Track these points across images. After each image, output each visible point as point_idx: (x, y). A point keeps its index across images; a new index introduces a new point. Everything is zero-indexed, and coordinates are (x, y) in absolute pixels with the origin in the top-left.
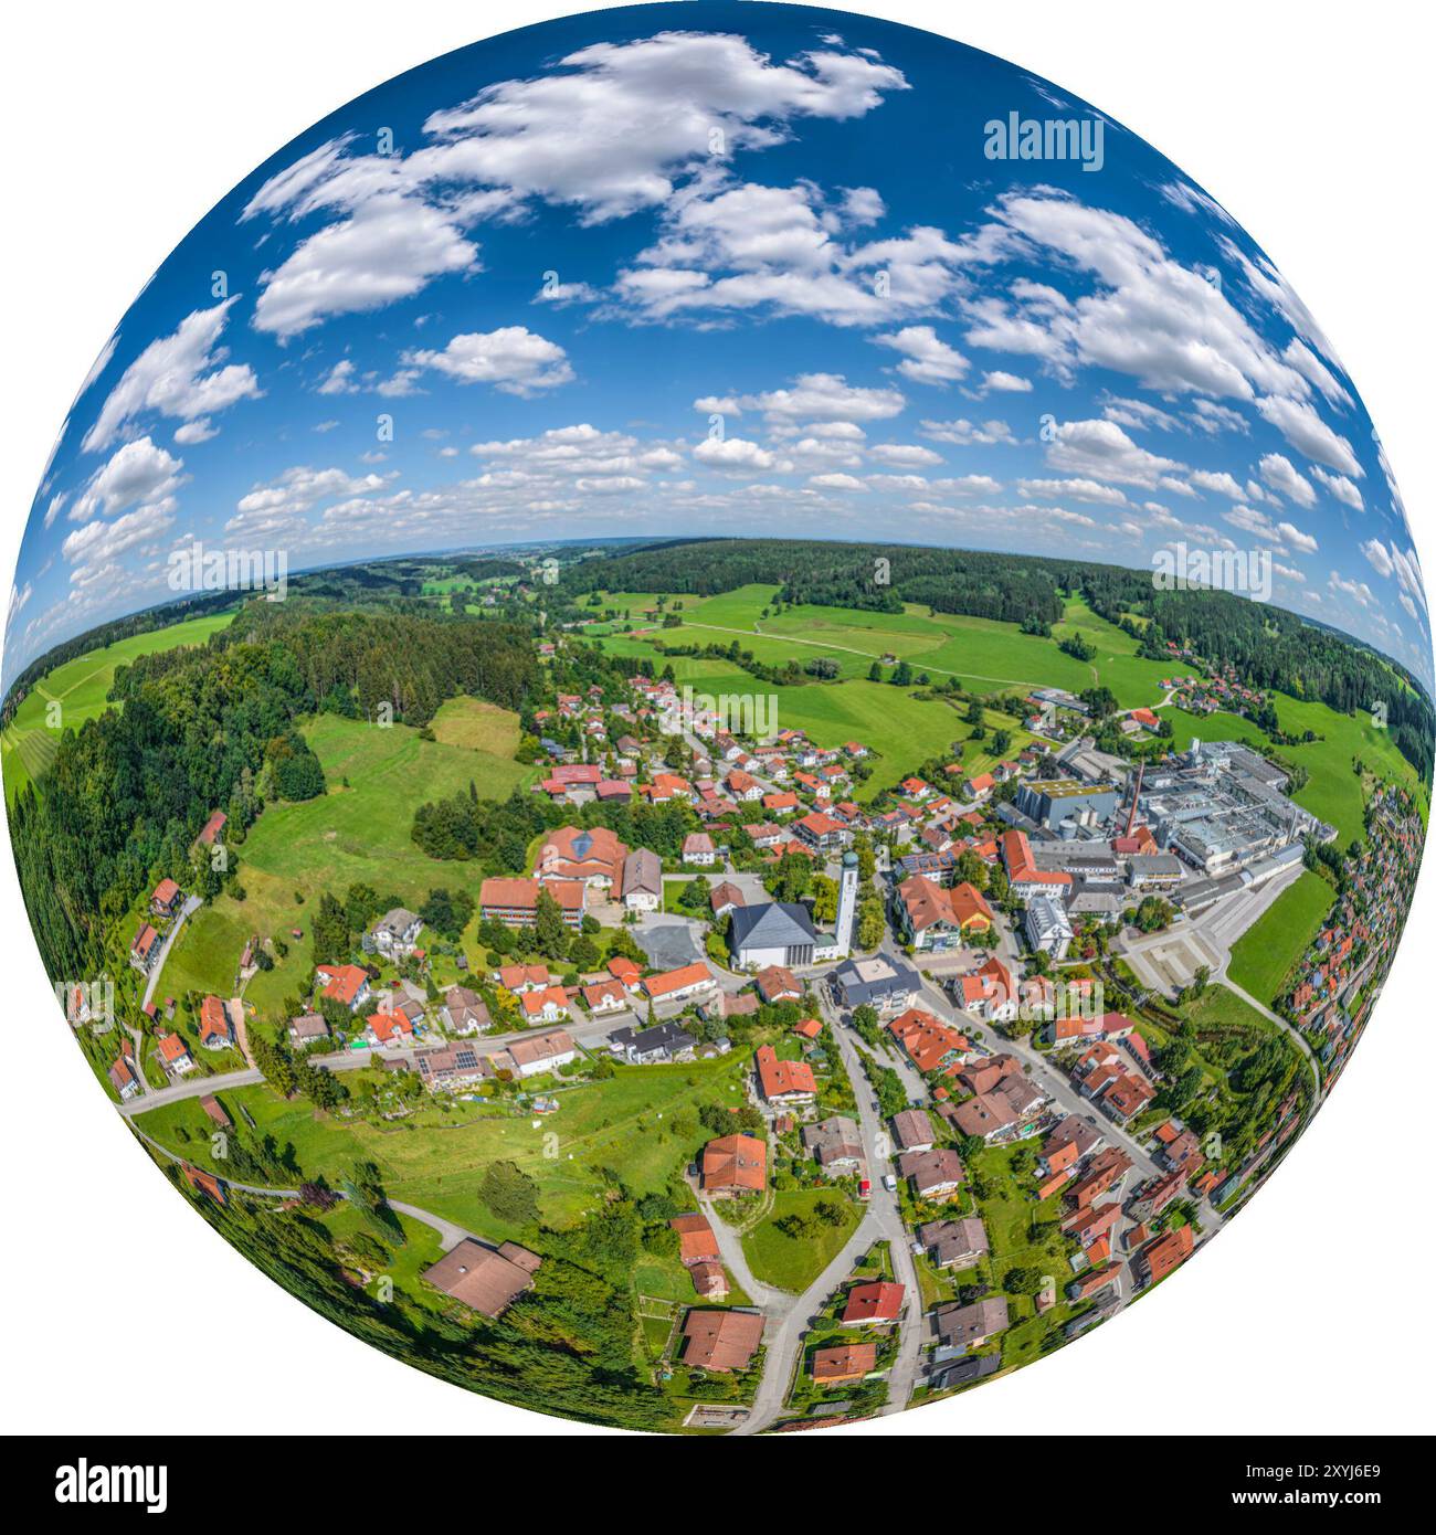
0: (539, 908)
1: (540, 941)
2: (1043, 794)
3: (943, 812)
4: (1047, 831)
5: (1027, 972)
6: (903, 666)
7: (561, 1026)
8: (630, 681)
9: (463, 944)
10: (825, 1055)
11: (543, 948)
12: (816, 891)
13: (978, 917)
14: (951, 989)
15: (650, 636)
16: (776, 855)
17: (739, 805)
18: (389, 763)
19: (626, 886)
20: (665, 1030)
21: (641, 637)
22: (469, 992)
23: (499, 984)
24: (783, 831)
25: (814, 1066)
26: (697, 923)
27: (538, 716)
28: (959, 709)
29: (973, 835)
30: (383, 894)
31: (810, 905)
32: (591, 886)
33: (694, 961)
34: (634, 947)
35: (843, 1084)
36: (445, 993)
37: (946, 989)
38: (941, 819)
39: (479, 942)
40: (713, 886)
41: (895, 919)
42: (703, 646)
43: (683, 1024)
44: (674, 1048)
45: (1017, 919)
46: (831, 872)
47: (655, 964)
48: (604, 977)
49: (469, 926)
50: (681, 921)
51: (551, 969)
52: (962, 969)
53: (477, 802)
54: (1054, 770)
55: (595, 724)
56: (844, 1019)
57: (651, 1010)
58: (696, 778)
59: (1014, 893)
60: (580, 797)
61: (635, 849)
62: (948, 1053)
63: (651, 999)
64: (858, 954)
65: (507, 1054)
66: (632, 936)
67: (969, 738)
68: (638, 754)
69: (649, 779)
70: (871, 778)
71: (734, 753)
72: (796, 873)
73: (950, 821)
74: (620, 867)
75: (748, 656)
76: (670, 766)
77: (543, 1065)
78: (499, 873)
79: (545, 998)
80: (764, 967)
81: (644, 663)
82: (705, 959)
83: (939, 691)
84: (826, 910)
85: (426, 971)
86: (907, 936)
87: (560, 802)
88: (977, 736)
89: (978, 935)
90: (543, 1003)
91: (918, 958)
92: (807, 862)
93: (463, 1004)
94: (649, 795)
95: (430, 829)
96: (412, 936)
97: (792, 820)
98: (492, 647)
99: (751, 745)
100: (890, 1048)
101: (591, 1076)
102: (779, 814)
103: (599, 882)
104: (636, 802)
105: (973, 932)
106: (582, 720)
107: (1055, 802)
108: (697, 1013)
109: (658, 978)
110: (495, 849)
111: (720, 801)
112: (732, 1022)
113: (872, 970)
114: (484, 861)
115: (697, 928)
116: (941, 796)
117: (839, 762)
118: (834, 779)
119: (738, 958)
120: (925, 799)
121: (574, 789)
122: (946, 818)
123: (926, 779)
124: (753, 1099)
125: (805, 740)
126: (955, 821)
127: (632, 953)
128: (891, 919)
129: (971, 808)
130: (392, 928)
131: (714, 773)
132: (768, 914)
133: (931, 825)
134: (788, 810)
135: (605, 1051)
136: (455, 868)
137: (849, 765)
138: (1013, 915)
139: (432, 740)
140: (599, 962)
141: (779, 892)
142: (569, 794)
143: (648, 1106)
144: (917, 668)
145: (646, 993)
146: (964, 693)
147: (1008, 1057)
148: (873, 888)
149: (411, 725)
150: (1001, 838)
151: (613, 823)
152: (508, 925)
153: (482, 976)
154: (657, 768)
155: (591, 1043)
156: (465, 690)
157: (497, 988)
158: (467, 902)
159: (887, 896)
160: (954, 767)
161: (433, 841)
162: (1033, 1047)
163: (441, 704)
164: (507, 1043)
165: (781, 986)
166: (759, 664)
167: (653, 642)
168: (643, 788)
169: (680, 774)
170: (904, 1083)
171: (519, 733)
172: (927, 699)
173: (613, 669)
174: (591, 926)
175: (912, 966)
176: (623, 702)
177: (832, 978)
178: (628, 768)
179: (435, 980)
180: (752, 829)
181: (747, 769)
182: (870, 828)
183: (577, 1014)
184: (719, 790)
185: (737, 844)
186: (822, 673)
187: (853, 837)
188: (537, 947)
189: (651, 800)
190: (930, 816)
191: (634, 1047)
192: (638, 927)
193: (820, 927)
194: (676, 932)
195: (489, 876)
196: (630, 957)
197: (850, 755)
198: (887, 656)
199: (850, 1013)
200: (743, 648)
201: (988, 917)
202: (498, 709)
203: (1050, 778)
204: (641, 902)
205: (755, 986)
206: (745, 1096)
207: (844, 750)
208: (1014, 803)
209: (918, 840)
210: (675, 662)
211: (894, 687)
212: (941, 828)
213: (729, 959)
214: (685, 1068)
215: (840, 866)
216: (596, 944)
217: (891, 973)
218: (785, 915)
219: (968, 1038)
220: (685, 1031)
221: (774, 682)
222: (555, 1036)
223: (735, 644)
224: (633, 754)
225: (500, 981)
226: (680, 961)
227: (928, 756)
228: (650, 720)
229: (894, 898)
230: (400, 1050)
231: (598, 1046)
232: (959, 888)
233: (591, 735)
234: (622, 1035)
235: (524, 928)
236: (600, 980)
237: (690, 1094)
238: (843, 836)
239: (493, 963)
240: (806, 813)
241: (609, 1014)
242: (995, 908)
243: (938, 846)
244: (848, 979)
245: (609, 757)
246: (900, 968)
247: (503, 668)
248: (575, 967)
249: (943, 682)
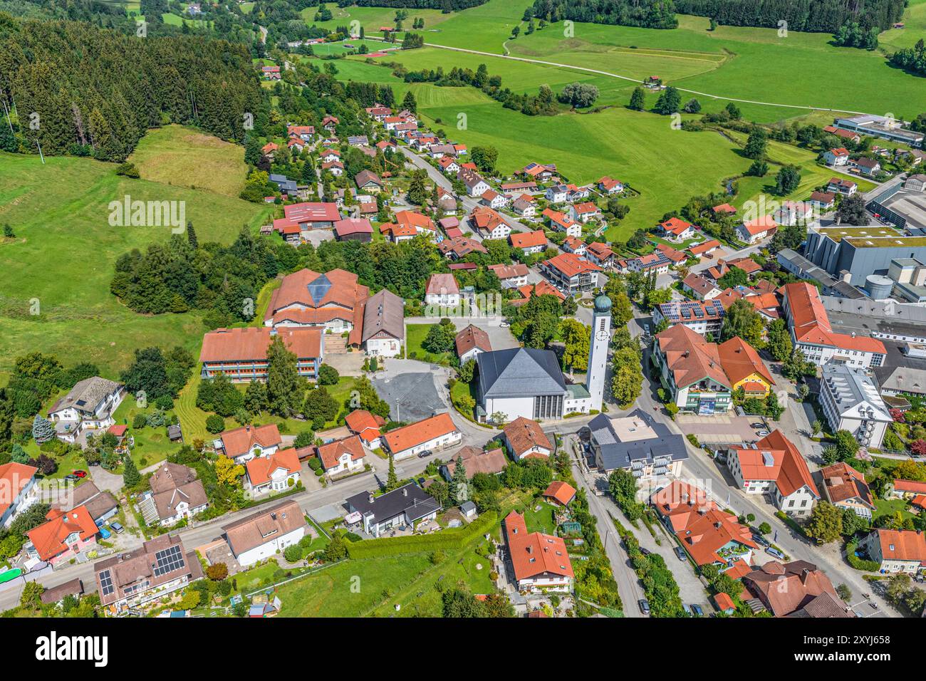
0: (271, 360)
1: (271, 397)
2: (842, 242)
3: (710, 257)
4: (848, 287)
5: (824, 455)
6: (670, 92)
7: (290, 497)
8: (368, 110)
9: (177, 411)
10: (580, 528)
11: (274, 404)
12: (565, 337)
13: (753, 378)
14: (723, 459)
15: (388, 60)
16: (524, 297)
17: (485, 244)
18: (76, 204)
19: (366, 332)
20: (406, 494)
21: (379, 60)
22: (181, 468)
23: (220, 454)
24: (530, 271)
25: (568, 541)
26: (441, 368)
27: (266, 148)
28: (735, 141)
29: (746, 284)
30: (67, 363)
31: (560, 351)
32: (329, 333)
33: (438, 412)
34: (375, 397)
35: (602, 569)
36: (150, 475)
37: (717, 460)
38: (706, 264)
39: (198, 406)
40: (458, 330)
41: (654, 373)
42: (447, 72)
43: (426, 485)
44: (416, 516)
45: (806, 388)
46: (582, 316)
47: (397, 416)
48: (342, 433)
49: (186, 388)
50: (424, 368)
51: (283, 429)
52: (736, 439)
53: (196, 246)
54: (860, 214)
55: (331, 158)
56: (600, 484)
57: (391, 469)
58: (440, 216)
59: (801, 355)
60: (316, 237)
61: (376, 291)
62: (728, 545)
63: (391, 456)
64: (613, 409)
65: (222, 542)
66: (373, 385)
67: (745, 175)
68: (379, 190)
69: (390, 217)
70: (627, 217)
71: (480, 189)
72: (545, 316)
73: (718, 267)
74: (360, 312)
75: (495, 82)
76: (412, 202)
77: (268, 550)
78: (225, 324)
79: (275, 463)
80: (511, 418)
81: (383, 90)
82: (450, 410)
83: (712, 120)
84: (577, 358)
85: (126, 450)
86: (667, 392)
87: (294, 243)
88: (756, 172)
89: (754, 400)
90: (272, 470)
91: (682, 419)
92: (557, 305)
93: (172, 484)
94: (391, 233)
95: (136, 280)
96: (109, 409)
97: (540, 261)
98: (206, 67)
99: (498, 180)
100: (655, 527)
101: (322, 558)
102: (527, 254)
103: (339, 328)
104: (377, 241)
105: (747, 396)
106: (316, 153)
107: (858, 251)
108: (441, 472)
109: (400, 432)
110: (220, 297)
111: (466, 240)
112: (478, 483)
113: (630, 429)
114: (206, 312)
115: (442, 375)
116: (708, 238)
117: (592, 199)
118: (585, 218)
119: (484, 407)
120: (688, 241)
121: (310, 229)
122: (714, 262)
123: (690, 220)
124: (502, 583)
125: (555, 175)
126: (724, 267)
127: (373, 404)
128: (649, 372)
129: (744, 253)
130: (81, 403)
131: (459, 209)
132: (515, 361)
133: (695, 270)
134: (536, 250)
135: (339, 523)
136: (170, 322)
137: (603, 202)
138: (800, 382)
139: (135, 177)
140: (337, 417)
141: (527, 336)
142: (304, 234)
143: (385, 594)
144: (687, 93)
145: (386, 450)
146: (744, 122)
147: (813, 568)
148: (627, 335)
149: (103, 160)
150: (782, 290)
151: (353, 265)
152: (234, 382)
153: (200, 445)
154: (399, 205)
155: (322, 515)
156: (173, 119)
157: (218, 459)
158: (184, 360)
159: (644, 346)
160: (725, 207)
161: (140, 293)
162: (846, 560)
163: (143, 135)
164: (224, 528)
165: (530, 442)
166: (507, 91)
167: (392, 65)
168: (384, 226)
169: (423, 211)
170: (675, 578)
171: (245, 168)
172: (696, 130)
173: (349, 96)
174: (329, 376)
175: (675, 429)
176: (361, 134)
177: (585, 434)
178: (368, 205)
179: (136, 461)
180: (499, 270)
181: (493, 205)
182: (625, 271)
183: (310, 480)
184: (464, 227)
185: (482, 284)
186: (576, 101)
187: (606, 279)
188: (267, 404)
189: (392, 239)
190: (693, 260)
191: (372, 516)
192: (379, 375)
193: (571, 376)
194: (419, 380)
195: (213, 328)
196: (370, 409)
197: (604, 191)
198: (652, 80)
199: (606, 477)
200: (491, 74)
201: (766, 379)
202: (217, 141)
203: (855, 223)
204: (382, 348)
205: (503, 440)
206: (492, 577)
207: (598, 185)
208: (801, 250)
209: (680, 286)
210: (417, 89)
211: (659, 116)
212: (707, 274)
213: (475, 409)
214: (426, 540)
215: (591, 311)
216: (334, 395)
217: (650, 434)
218: (535, 363)
219: (752, 529)
220: (427, 494)
221: (523, 112)
222: (283, 510)
223: (482, 68)
224: (373, 190)
225: (222, 449)
226: (424, 412)
227: (693, 193)
228: (391, 152)
229: (651, 348)
230: (75, 567)
231: (332, 517)
232: (729, 343)
233: (326, 170)
234: (358, 502)
235: (253, 384)
236: (337, 437)
237: (432, 574)
238: (595, 278)
239: (214, 428)
240: (555, 253)
241: (346, 477)
242: (775, 370)
243: (703, 294)
244: (602, 437)
245: (347, 193)
246: (660, 428)
247: (219, 93)
248: (311, 423)
249: (717, 110)
